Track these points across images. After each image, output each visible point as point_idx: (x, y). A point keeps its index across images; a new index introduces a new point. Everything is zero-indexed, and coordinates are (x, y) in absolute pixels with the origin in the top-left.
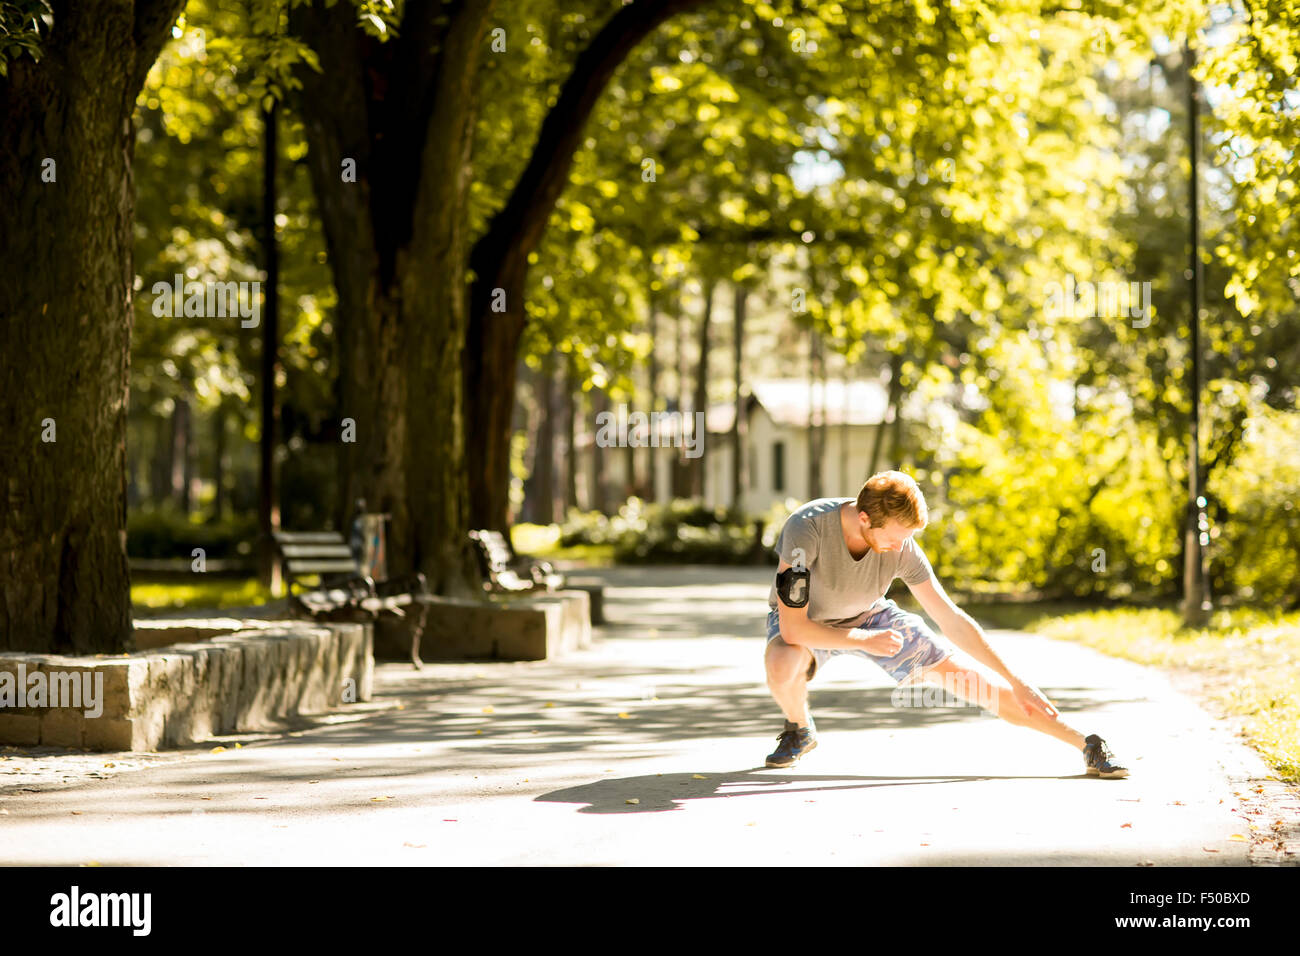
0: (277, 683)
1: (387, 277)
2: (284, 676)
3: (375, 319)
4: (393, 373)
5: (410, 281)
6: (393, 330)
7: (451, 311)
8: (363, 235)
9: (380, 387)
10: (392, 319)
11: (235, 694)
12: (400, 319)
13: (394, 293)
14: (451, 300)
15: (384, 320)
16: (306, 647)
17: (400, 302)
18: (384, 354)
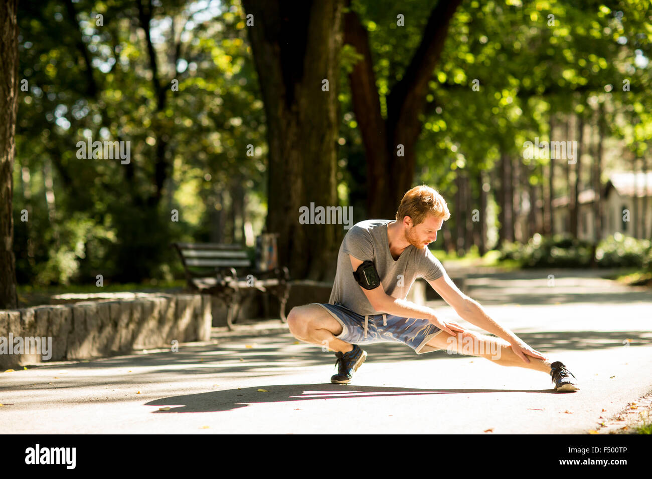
0: (108, 330)
1: (290, 100)
2: (115, 325)
3: (283, 123)
4: (295, 154)
5: (304, 102)
6: (294, 129)
7: (328, 118)
8: (276, 76)
9: (287, 162)
10: (293, 123)
11: (64, 337)
12: (298, 123)
13: (294, 108)
14: (327, 112)
15: (289, 124)
16: (139, 308)
17: (297, 114)
18: (289, 144)
